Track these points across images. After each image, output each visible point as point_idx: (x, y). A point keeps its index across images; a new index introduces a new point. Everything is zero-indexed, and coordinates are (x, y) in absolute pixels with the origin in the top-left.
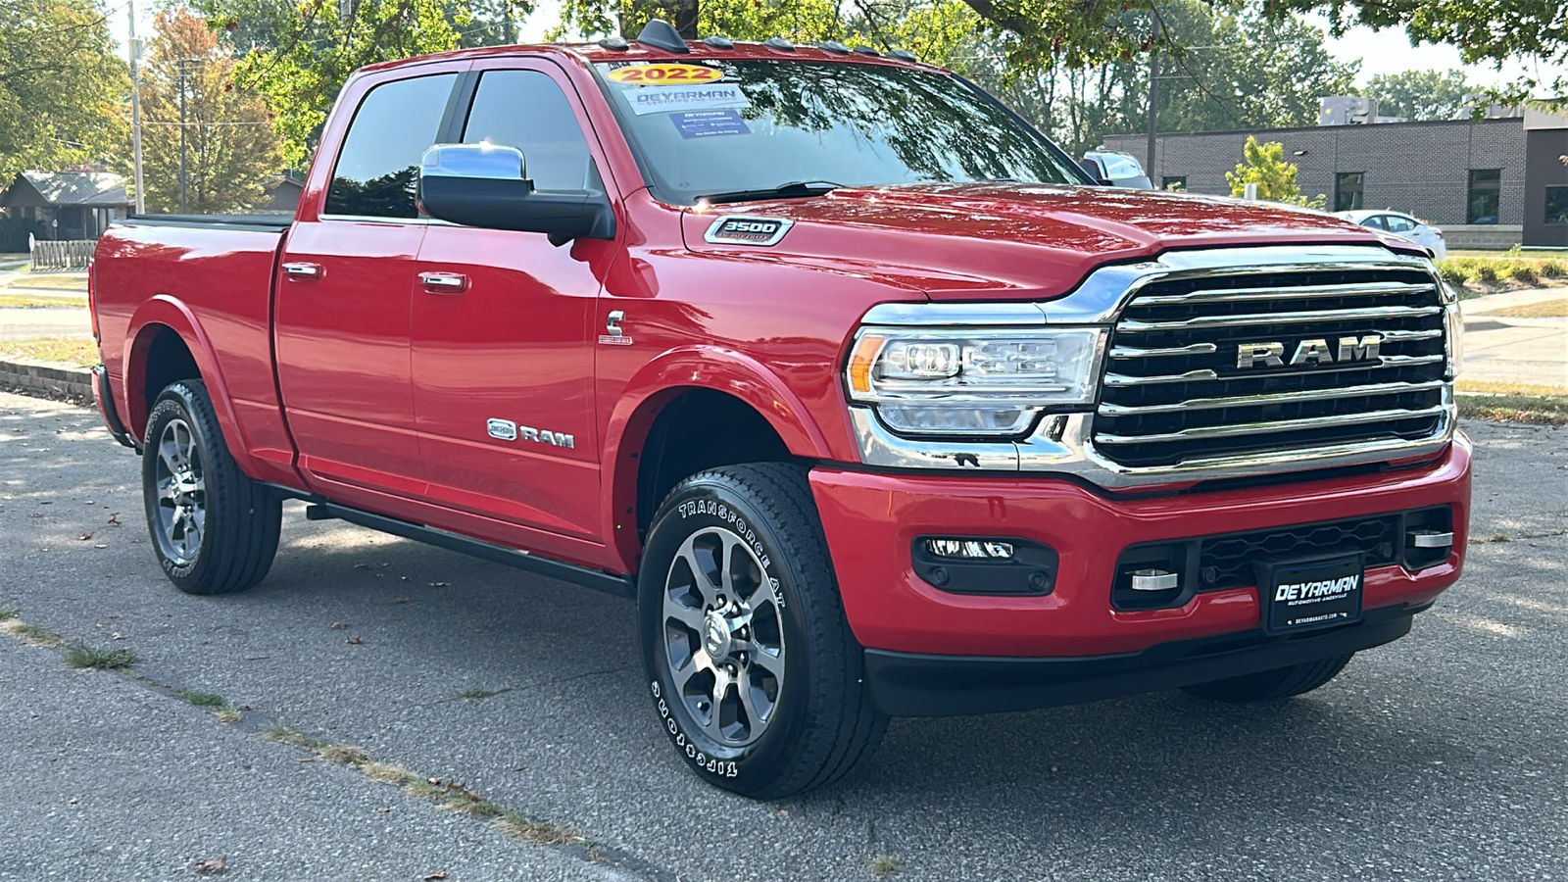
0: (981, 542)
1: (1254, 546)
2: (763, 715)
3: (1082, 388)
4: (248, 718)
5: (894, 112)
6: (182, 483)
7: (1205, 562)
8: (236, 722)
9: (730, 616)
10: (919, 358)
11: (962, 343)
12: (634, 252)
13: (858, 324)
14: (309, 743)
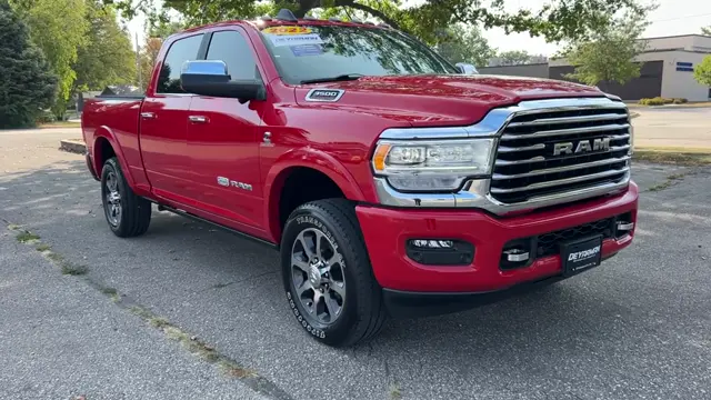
0: (437, 241)
1: (559, 236)
2: (336, 312)
3: (485, 168)
4: (125, 301)
5: (379, 48)
6: (114, 196)
7: (539, 245)
8: (119, 303)
9: (320, 267)
10: (408, 154)
11: (426, 147)
12: (276, 106)
13: (378, 139)
14: (145, 316)
